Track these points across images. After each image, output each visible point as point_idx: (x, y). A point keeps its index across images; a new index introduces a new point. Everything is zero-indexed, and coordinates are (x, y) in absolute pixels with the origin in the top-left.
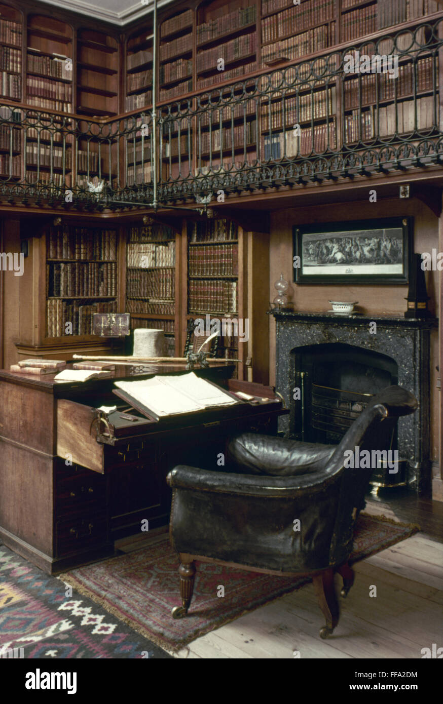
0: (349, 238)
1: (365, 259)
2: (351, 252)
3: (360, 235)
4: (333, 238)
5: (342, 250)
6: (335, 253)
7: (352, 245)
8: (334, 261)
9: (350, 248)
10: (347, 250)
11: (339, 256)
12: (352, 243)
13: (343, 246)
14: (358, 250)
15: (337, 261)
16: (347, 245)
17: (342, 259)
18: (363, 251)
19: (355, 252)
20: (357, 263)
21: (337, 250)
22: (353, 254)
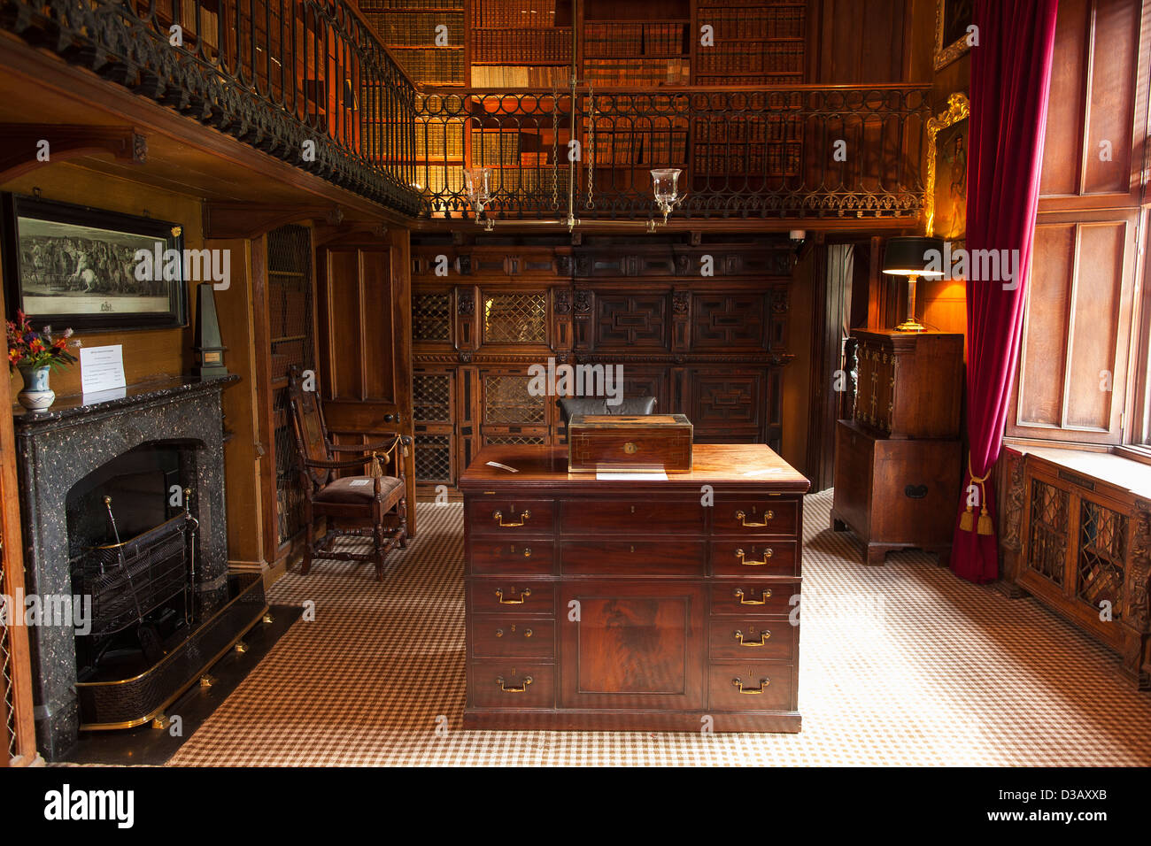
0: (102, 243)
1: (127, 285)
2: (107, 270)
3: (118, 241)
4: (77, 239)
5: (92, 266)
6: (82, 270)
7: (108, 257)
8: (81, 286)
9: (105, 262)
10: (100, 265)
11: (89, 276)
12: (107, 253)
13: (95, 256)
14: (116, 267)
15: (86, 287)
16: (100, 256)
17: (93, 283)
18: (123, 270)
19: (113, 272)
20: (116, 292)
21: (84, 265)
22: (111, 274)
